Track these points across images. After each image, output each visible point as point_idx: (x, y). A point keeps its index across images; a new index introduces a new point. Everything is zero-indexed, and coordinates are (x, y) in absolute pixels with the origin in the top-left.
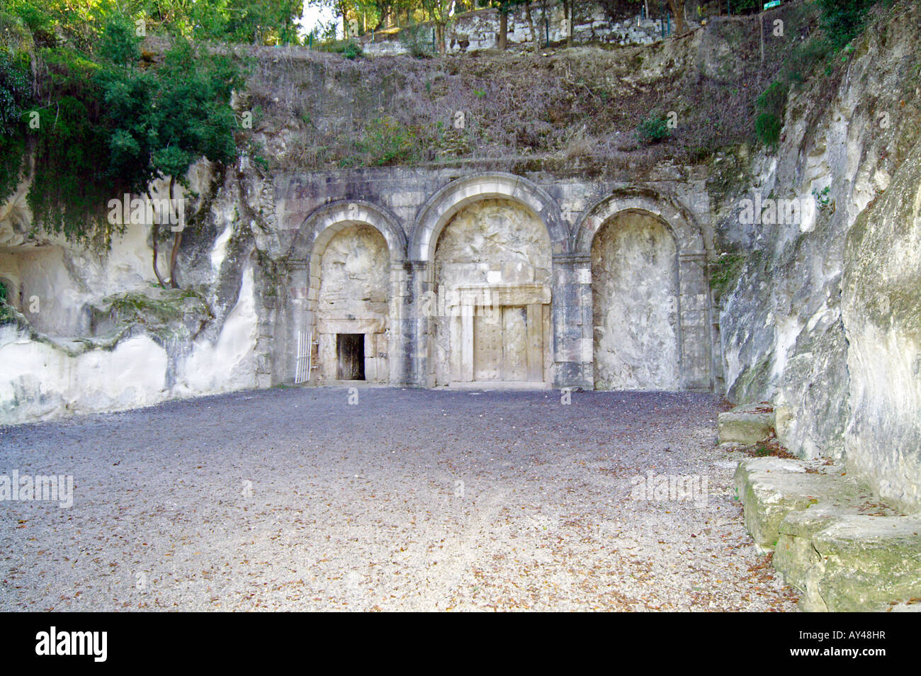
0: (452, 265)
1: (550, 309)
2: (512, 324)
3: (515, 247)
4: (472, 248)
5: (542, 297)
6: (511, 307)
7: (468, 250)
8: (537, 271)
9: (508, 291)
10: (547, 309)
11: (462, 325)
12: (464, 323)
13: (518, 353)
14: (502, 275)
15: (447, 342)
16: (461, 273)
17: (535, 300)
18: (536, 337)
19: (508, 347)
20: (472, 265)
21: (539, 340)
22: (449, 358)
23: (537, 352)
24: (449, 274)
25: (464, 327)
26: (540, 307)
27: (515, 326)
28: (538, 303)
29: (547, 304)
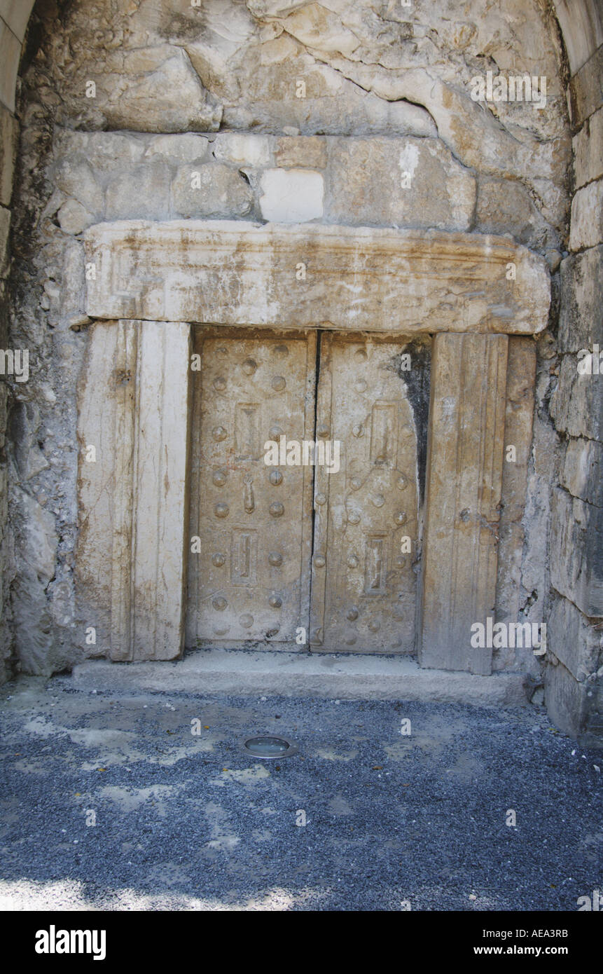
0: (98, 136)
1: (539, 360)
2: (360, 412)
3: (390, 73)
4: (194, 64)
5: (507, 300)
6: (357, 338)
7: (176, 69)
8: (487, 187)
9: (357, 265)
10: (526, 355)
11: (136, 409)
12: (147, 396)
13: (376, 538)
14: (329, 188)
15: (68, 486)
16: (138, 172)
17: (474, 313)
18: (470, 476)
19: (338, 510)
20: (194, 144)
21: (481, 493)
22: (76, 555)
23: (475, 542)
24: (84, 173)
25: (149, 417)
26: (499, 349)
27: (370, 417)
28: (487, 329)
29: (528, 337)
